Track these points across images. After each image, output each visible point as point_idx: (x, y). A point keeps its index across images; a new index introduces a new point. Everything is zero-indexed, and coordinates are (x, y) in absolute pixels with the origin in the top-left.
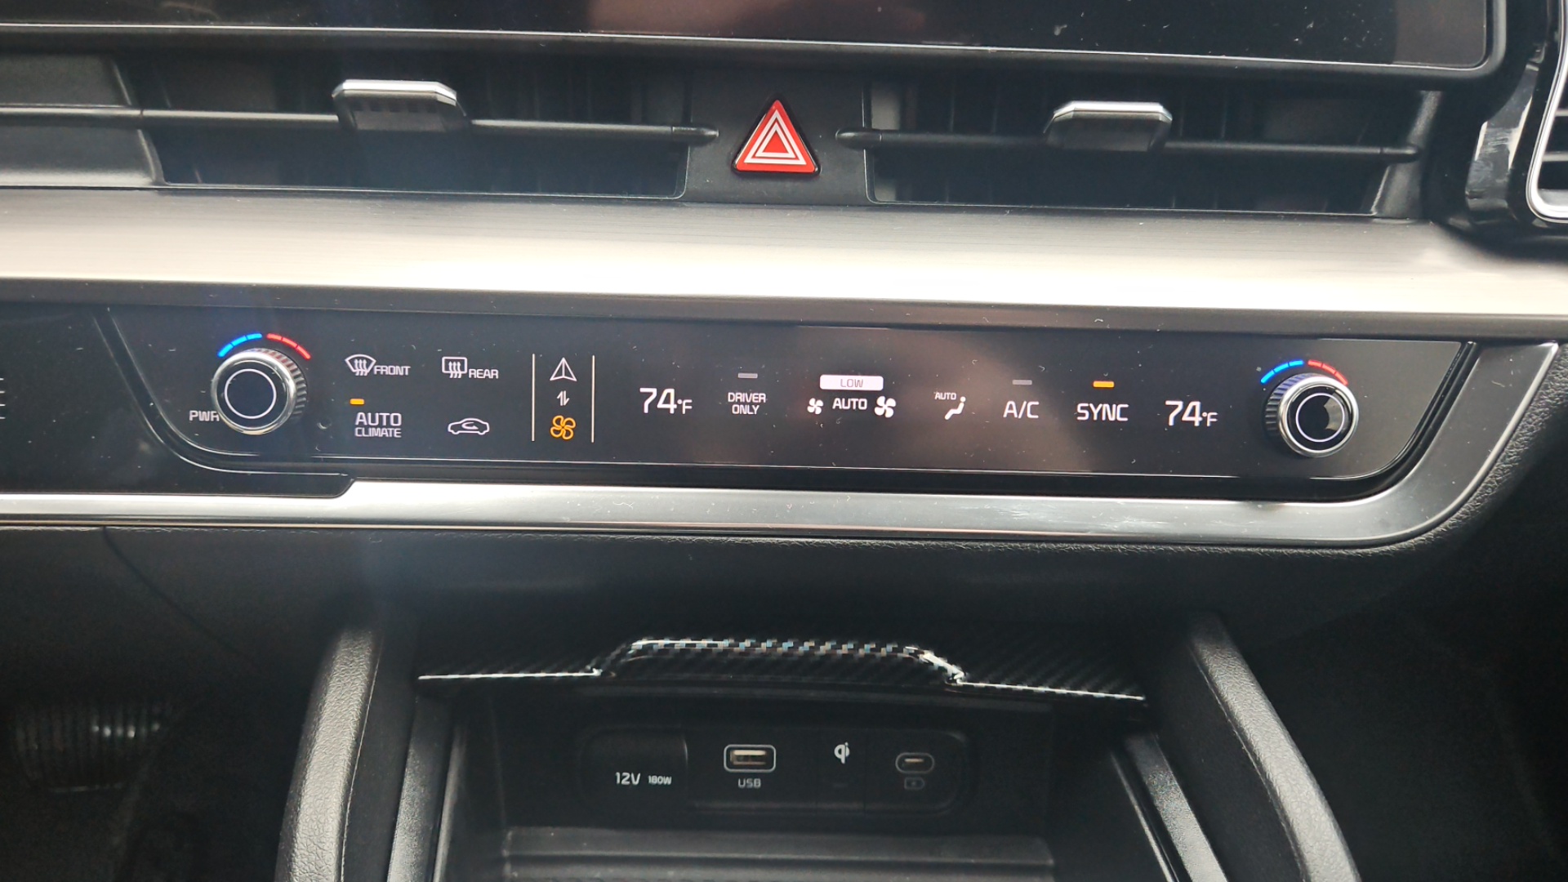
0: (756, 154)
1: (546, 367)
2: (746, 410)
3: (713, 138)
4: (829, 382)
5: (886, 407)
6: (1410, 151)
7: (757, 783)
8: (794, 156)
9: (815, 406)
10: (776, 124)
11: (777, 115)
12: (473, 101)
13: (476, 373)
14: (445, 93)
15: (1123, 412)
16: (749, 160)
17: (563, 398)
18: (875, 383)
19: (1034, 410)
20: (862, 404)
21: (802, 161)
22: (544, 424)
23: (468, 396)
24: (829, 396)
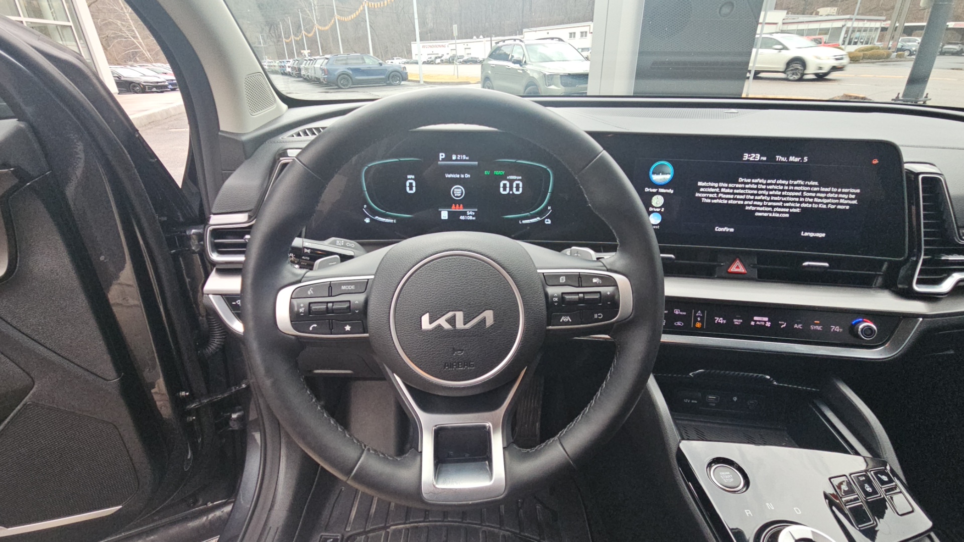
0: (733, 269)
1: (696, 313)
2: (737, 323)
3: (723, 265)
4: (756, 318)
5: (768, 324)
6: (882, 273)
7: (714, 405)
8: (742, 269)
9: (753, 323)
10: (738, 263)
11: (738, 261)
12: (677, 258)
13: (681, 313)
14: (672, 256)
15: (821, 328)
16: (732, 270)
17: (699, 319)
18: (766, 319)
19: (801, 326)
20: (763, 323)
21: (743, 271)
22: (695, 323)
23: (679, 318)
24: (756, 321)
